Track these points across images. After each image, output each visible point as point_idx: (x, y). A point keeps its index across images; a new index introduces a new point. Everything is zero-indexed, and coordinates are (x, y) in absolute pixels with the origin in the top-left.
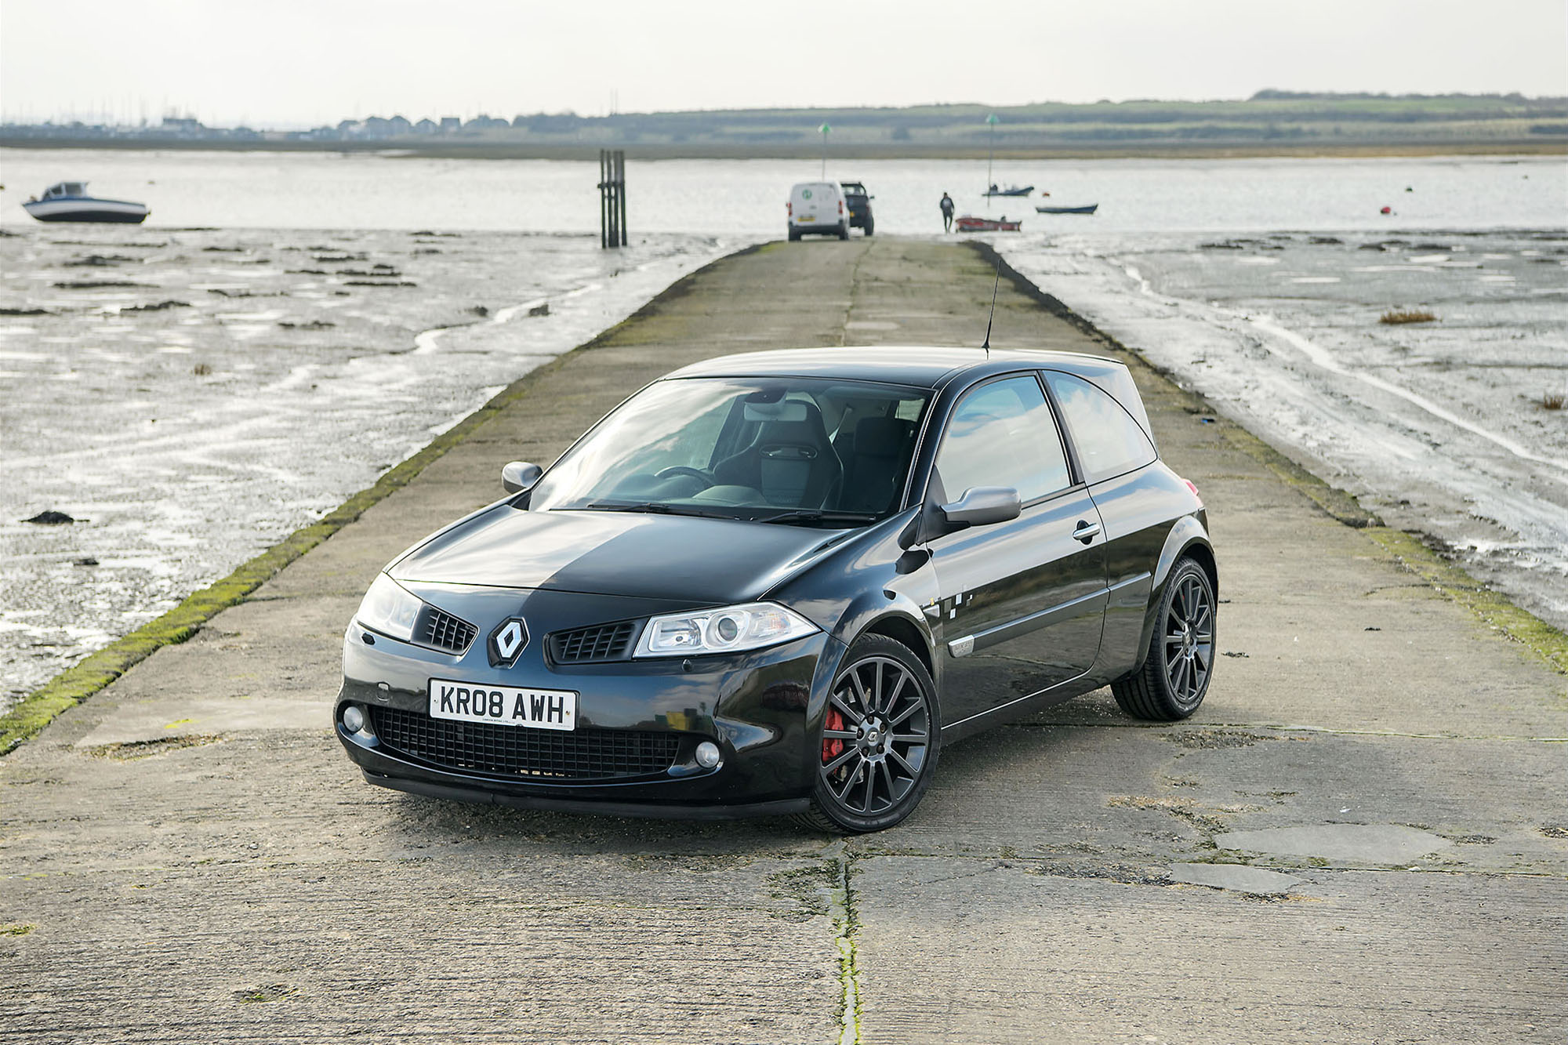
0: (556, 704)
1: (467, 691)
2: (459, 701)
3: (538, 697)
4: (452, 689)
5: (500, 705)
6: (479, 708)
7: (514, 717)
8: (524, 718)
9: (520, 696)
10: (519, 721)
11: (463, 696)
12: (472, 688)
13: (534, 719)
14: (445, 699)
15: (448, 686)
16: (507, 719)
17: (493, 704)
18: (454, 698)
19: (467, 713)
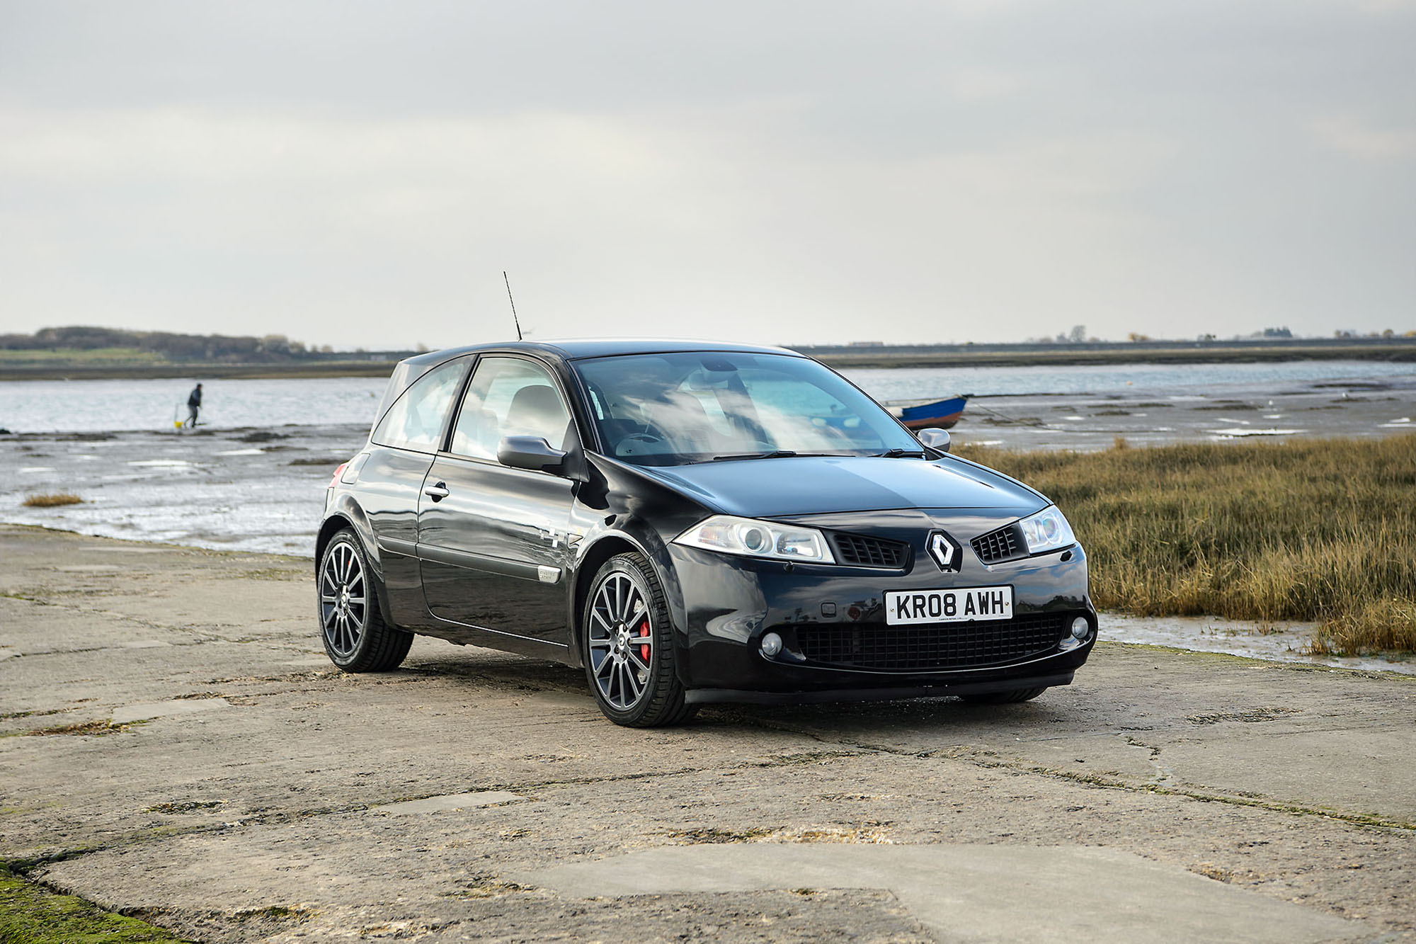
0: (997, 598)
1: (922, 597)
2: (915, 607)
3: (983, 594)
4: (908, 598)
5: (953, 605)
6: (935, 610)
7: (966, 614)
8: (974, 613)
9: (969, 595)
10: (970, 616)
11: (919, 602)
12: (927, 594)
13: (982, 613)
14: (901, 607)
15: (903, 595)
16: (961, 616)
17: (947, 605)
18: (910, 606)
19: (924, 615)
